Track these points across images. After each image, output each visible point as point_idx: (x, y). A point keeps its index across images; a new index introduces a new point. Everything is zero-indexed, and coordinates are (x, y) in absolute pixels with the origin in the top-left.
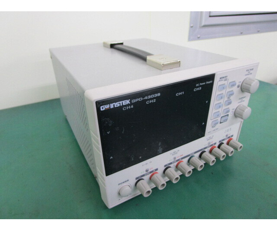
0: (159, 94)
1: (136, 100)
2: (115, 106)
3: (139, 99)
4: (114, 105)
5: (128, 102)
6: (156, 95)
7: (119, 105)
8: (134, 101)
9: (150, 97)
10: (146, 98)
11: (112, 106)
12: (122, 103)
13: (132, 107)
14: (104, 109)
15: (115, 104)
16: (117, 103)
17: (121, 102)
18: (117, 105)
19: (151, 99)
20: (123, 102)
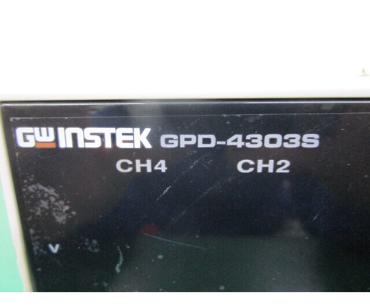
0: (312, 141)
1: (183, 141)
2: (81, 145)
3: (198, 140)
4: (74, 136)
5: (139, 138)
6: (295, 141)
7: (97, 144)
8: (173, 141)
9: (257, 141)
10: (236, 141)
11: (65, 138)
12: (113, 136)
13: (162, 166)
14: (31, 144)
15: (77, 130)
16: (89, 130)
17: (108, 131)
18: (90, 138)
19: (264, 154)
20: (120, 131)
